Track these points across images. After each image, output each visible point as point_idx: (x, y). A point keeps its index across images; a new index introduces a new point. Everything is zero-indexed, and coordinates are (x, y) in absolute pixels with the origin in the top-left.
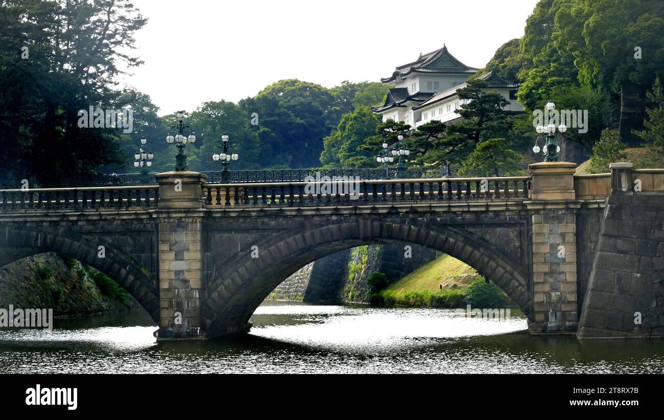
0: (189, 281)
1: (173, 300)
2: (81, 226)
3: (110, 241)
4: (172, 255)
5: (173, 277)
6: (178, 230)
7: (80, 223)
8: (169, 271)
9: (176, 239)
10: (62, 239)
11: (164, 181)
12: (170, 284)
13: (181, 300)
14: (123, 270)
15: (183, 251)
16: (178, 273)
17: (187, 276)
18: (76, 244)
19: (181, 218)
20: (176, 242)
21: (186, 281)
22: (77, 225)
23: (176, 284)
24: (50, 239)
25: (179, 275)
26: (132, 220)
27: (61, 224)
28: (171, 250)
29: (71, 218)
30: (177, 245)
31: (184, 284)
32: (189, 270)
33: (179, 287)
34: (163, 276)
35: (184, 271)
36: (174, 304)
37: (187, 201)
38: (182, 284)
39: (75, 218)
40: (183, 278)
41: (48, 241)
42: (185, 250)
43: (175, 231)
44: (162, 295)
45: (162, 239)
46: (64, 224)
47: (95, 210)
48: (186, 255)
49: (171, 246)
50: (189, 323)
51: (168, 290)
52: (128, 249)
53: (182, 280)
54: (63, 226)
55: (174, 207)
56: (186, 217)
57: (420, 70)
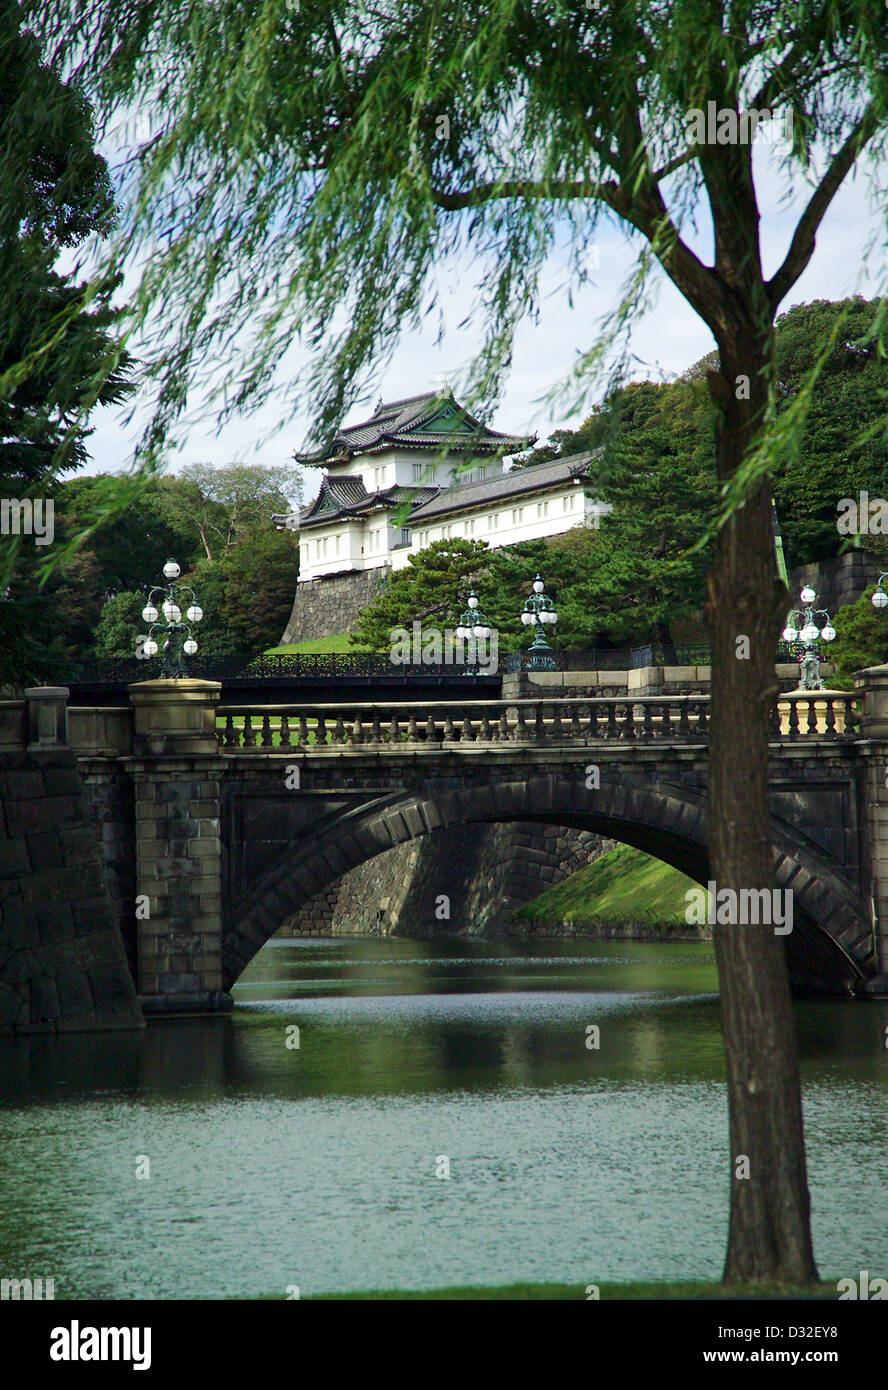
2: (699, 773)
7: (697, 767)
10: (661, 798)
14: (788, 859)
18: (691, 808)
22: (691, 770)
24: (638, 797)
26: (805, 760)
27: (659, 768)
29: (683, 757)
34: (880, 870)
39: (690, 757)
41: (635, 801)
46: (665, 768)
52: (797, 818)
54: (663, 772)
57: (399, 437)
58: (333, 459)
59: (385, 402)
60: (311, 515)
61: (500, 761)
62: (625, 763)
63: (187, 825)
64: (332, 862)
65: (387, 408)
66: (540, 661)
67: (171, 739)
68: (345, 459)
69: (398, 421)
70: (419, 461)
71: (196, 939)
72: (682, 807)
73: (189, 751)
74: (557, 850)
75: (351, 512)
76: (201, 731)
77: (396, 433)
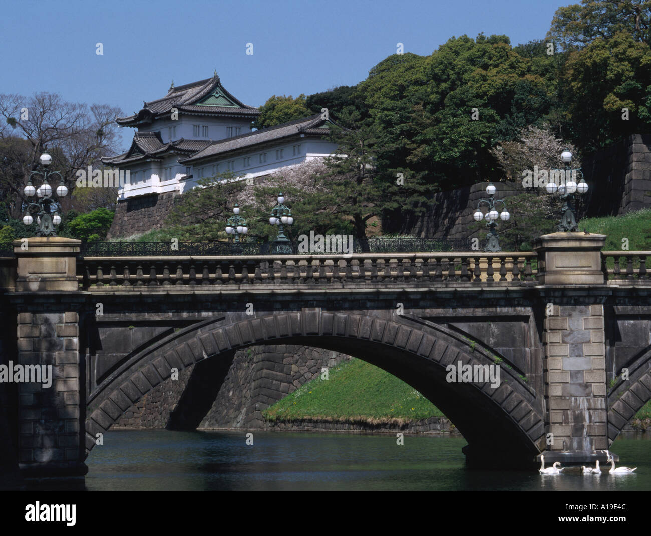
0: (591, 386)
1: (569, 413)
3: (466, 330)
4: (566, 350)
5: (569, 380)
6: (574, 313)
8: (563, 372)
9: (571, 327)
10: (397, 326)
11: (555, 245)
12: (564, 389)
13: (581, 412)
15: (583, 343)
16: (575, 374)
17: (587, 378)
18: (417, 333)
19: (580, 296)
20: (571, 330)
21: (587, 386)
23: (573, 389)
24: (380, 325)
25: (577, 378)
26: (498, 300)
28: (564, 342)
29: (412, 297)
30: (572, 335)
31: (585, 390)
32: (591, 371)
33: (577, 394)
34: (552, 377)
35: (583, 371)
36: (570, 417)
37: (586, 274)
38: (580, 389)
39: (418, 297)
40: (582, 382)
41: (378, 328)
42: (586, 343)
43: (570, 315)
44: (553, 405)
45: (552, 327)
47: (444, 286)
48: (586, 349)
49: (564, 336)
50: (591, 444)
51: (561, 397)
52: (492, 341)
53: (580, 385)
55: (568, 282)
56: (585, 297)
57: (184, 107)
58: (141, 122)
59: (176, 86)
60: (125, 158)
61: (280, 298)
62: (370, 301)
63: (55, 342)
64: (159, 370)
65: (177, 89)
66: (281, 248)
67: (44, 280)
68: (149, 121)
69: (184, 98)
70: (198, 123)
71: (61, 424)
72: (411, 332)
73: (57, 289)
74: (292, 373)
75: (154, 155)
76: (66, 275)
77: (182, 105)
